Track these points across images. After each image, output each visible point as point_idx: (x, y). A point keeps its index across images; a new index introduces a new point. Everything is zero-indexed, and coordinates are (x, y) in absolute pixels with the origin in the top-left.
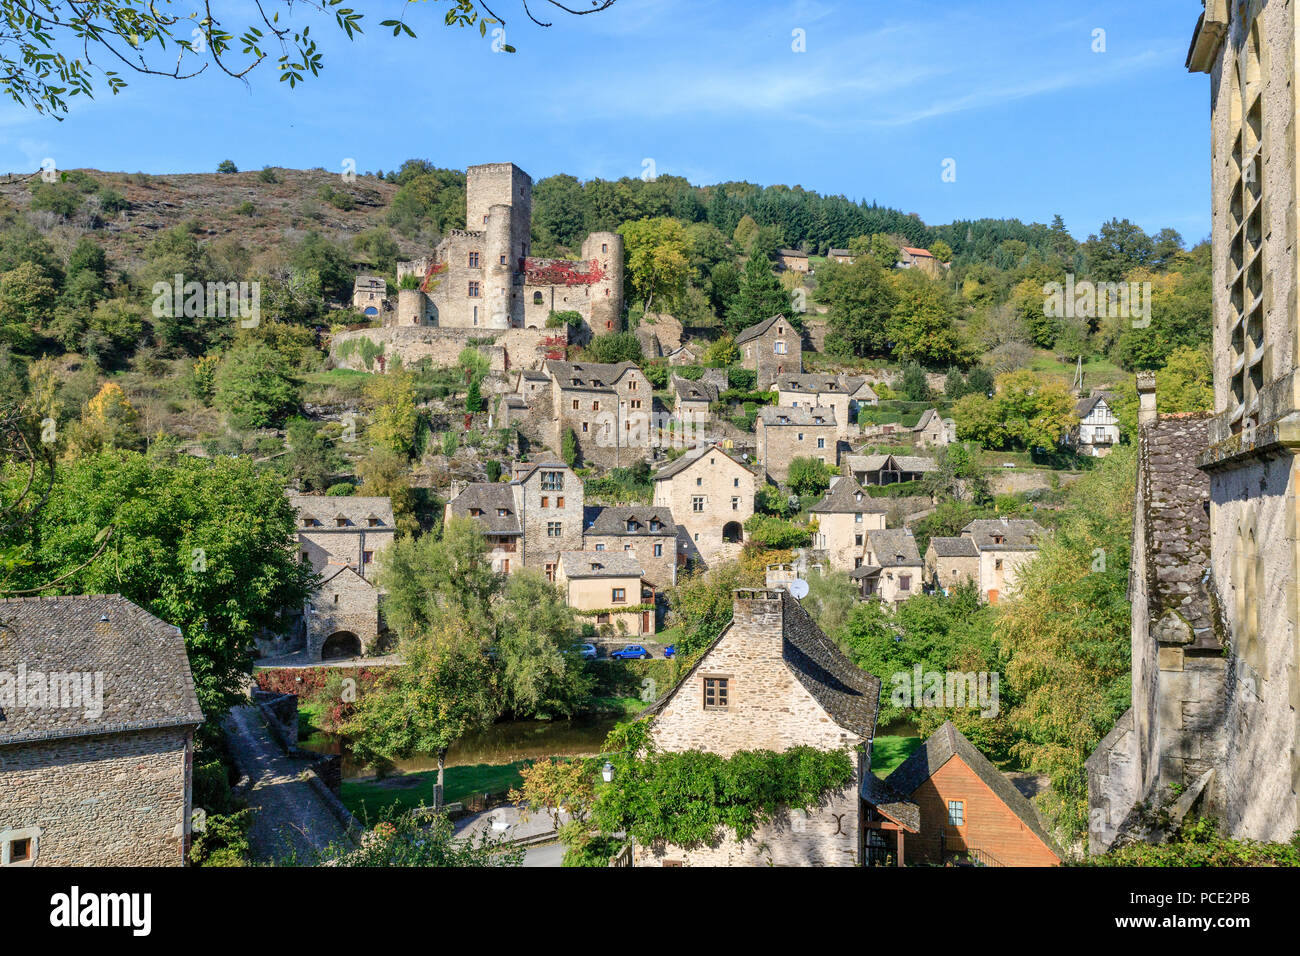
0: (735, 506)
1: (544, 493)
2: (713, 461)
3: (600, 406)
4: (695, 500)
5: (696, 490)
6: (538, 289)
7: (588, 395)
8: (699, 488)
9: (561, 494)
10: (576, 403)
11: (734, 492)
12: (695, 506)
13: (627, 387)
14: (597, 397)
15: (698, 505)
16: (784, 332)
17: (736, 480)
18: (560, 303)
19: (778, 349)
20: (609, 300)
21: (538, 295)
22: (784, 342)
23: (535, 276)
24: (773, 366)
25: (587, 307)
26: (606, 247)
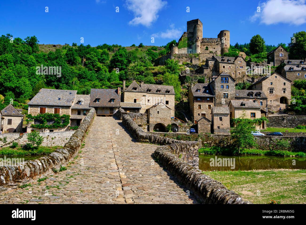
0: (284, 92)
1: (222, 84)
2: (276, 77)
3: (231, 68)
4: (270, 89)
5: (270, 86)
6: (207, 46)
7: (227, 64)
8: (271, 86)
9: (228, 84)
10: (224, 67)
11: (284, 87)
12: (270, 92)
13: (239, 62)
14: (230, 65)
15: (271, 91)
16: (282, 51)
17: (285, 84)
18: (213, 49)
19: (280, 55)
20: (227, 48)
21: (207, 47)
22: (282, 53)
23: (206, 43)
24: (279, 60)
25: (220, 50)
26: (225, 34)
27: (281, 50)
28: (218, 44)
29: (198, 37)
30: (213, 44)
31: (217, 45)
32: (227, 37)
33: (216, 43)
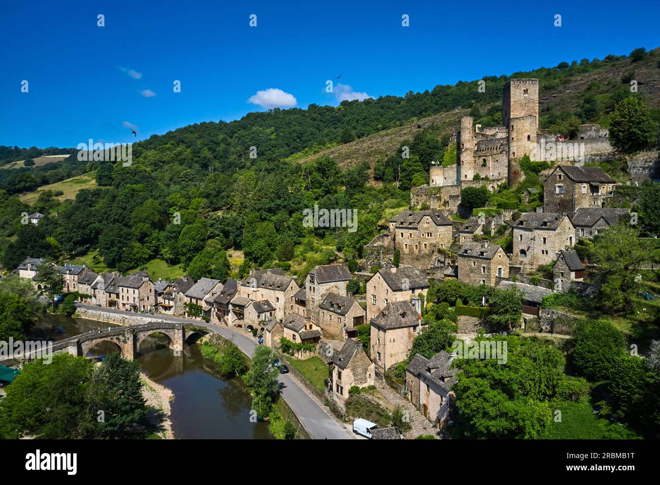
1: (310, 285)
6: (484, 158)
7: (407, 230)
11: (386, 297)
14: (411, 231)
16: (562, 178)
18: (495, 163)
19: (557, 191)
20: (515, 159)
21: (484, 160)
22: (562, 185)
23: (483, 150)
24: (553, 203)
25: (507, 164)
26: (513, 126)
27: (560, 176)
28: (503, 151)
29: (463, 145)
30: (495, 151)
31: (501, 153)
32: (515, 135)
33: (500, 148)
